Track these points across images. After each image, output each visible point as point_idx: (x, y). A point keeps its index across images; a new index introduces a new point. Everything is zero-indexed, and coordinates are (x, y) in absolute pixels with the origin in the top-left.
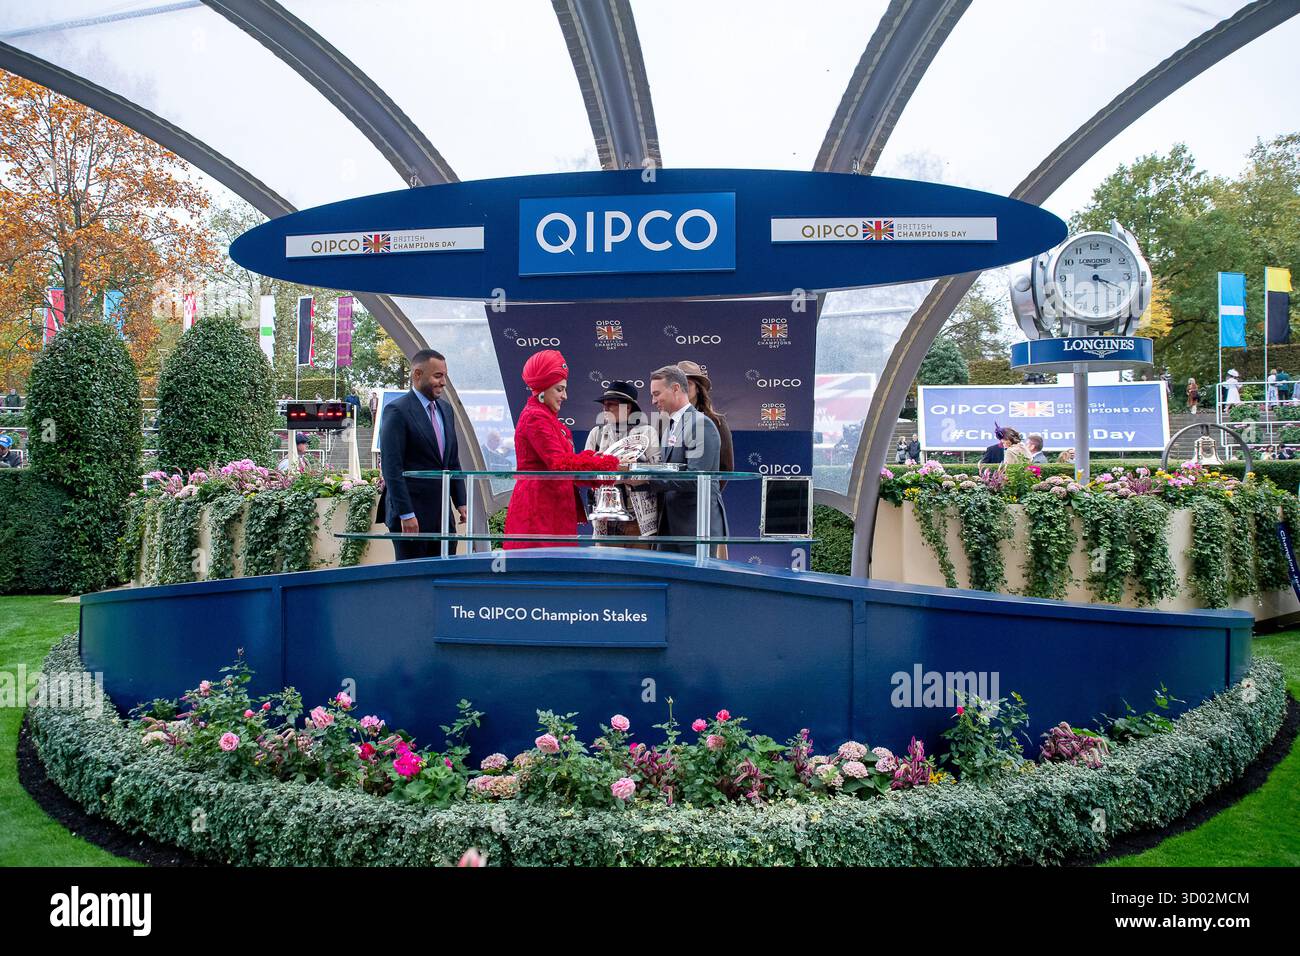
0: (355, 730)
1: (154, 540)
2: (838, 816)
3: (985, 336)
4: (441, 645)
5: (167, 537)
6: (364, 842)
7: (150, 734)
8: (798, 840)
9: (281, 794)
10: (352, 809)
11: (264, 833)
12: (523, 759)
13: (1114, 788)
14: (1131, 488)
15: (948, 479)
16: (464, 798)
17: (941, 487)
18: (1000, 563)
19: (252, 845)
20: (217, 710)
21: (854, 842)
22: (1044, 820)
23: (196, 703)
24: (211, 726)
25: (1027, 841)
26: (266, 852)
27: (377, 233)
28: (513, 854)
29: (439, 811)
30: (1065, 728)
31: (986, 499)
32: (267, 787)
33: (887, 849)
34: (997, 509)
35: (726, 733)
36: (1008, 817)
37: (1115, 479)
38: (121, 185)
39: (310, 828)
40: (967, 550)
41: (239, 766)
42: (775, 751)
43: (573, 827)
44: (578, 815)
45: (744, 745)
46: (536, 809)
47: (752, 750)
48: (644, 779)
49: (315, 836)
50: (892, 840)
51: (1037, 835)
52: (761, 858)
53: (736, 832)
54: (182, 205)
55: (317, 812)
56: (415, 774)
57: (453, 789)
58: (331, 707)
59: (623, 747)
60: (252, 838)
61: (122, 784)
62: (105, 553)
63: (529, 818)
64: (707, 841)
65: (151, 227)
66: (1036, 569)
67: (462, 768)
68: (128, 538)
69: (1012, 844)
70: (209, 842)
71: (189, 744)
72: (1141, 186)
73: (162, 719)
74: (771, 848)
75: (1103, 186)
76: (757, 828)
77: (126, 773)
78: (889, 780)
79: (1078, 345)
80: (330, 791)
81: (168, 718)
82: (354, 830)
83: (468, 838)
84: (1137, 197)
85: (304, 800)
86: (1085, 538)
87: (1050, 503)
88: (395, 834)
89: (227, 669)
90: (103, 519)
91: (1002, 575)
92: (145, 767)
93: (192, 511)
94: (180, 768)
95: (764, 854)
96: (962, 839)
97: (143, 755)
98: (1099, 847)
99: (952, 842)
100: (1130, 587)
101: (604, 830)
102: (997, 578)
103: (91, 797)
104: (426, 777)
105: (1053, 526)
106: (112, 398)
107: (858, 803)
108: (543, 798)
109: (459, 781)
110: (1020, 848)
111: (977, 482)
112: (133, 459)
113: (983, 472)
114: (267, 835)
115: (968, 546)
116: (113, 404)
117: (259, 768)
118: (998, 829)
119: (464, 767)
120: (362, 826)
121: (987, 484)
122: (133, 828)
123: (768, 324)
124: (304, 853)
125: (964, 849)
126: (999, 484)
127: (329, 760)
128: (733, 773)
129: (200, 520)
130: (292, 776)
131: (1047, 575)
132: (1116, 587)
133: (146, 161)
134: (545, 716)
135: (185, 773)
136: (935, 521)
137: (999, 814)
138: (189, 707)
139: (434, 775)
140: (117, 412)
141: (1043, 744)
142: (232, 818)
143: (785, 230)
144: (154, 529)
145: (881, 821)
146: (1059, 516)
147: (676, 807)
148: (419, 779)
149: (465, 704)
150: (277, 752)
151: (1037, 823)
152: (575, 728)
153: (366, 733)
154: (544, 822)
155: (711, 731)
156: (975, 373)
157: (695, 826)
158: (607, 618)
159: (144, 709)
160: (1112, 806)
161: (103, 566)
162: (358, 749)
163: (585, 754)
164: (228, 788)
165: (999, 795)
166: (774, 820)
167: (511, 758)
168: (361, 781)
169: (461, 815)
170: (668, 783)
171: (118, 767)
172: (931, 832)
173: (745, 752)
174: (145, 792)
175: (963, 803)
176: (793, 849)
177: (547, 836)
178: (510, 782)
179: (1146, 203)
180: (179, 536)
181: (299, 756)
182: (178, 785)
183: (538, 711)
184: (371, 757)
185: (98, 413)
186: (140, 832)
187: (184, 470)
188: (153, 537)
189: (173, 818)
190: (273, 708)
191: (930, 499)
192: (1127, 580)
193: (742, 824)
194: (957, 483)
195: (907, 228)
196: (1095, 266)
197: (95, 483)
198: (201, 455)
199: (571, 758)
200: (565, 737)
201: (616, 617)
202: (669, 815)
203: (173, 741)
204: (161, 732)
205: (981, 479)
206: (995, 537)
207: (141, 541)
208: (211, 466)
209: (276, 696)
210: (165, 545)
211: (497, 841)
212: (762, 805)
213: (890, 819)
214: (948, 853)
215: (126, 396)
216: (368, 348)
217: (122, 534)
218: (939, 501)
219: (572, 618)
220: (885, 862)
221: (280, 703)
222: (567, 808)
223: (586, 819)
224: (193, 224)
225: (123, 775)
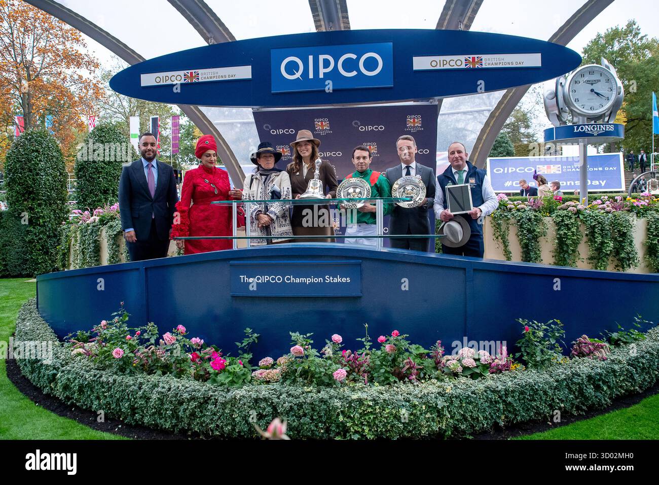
0: (188, 346)
1: (76, 247)
2: (461, 389)
3: (522, 130)
4: (234, 297)
5: (83, 245)
6: (195, 407)
7: (75, 350)
8: (439, 403)
9: (148, 381)
10: (188, 389)
11: (140, 403)
12: (283, 360)
13: (614, 371)
14: (613, 207)
15: (511, 204)
16: (250, 382)
17: (507, 208)
18: (539, 250)
19: (133, 409)
20: (111, 336)
21: (470, 403)
22: (576, 389)
23: (100, 332)
24: (108, 345)
25: (567, 401)
26: (141, 413)
27: (191, 71)
28: (279, 413)
29: (237, 389)
30: (585, 339)
31: (532, 215)
32: (141, 378)
33: (488, 407)
34: (538, 220)
35: (397, 343)
36: (556, 388)
37: (603, 203)
38: (51, 57)
39: (165, 400)
40: (520, 243)
41: (124, 366)
42: (424, 353)
43: (312, 397)
44: (315, 391)
45: (407, 350)
46: (291, 388)
47: (411, 353)
48: (351, 370)
49: (168, 404)
50: (491, 402)
51: (572, 398)
52: (419, 413)
53: (404, 398)
54: (85, 67)
55: (168, 391)
56: (223, 369)
57: (244, 377)
58: (175, 333)
59: (338, 352)
60: (133, 406)
61: (61, 377)
62: (51, 255)
63: (287, 393)
64: (388, 403)
65: (69, 80)
66: (560, 253)
67: (249, 366)
68: (62, 247)
69: (558, 403)
70: (110, 408)
71: (97, 355)
72: (610, 45)
73: (82, 342)
74: (424, 407)
75: (588, 46)
76: (416, 396)
77: (63, 371)
78: (488, 368)
79: (582, 128)
80: (175, 379)
81: (85, 341)
82: (189, 401)
83: (253, 404)
84: (607, 51)
85: (161, 385)
86: (587, 235)
87: (568, 216)
88: (213, 402)
89: (116, 313)
90: (49, 237)
91: (540, 256)
92: (73, 368)
93: (96, 230)
94: (92, 368)
95: (420, 411)
96: (530, 401)
97: (73, 362)
98: (606, 404)
99: (525, 402)
100: (612, 262)
101: (330, 399)
102: (537, 258)
103: (45, 384)
104: (229, 371)
105: (569, 229)
106: (51, 171)
107: (471, 381)
108: (294, 382)
109: (247, 373)
110: (562, 405)
111: (526, 206)
112: (63, 204)
113: (530, 200)
114: (141, 404)
115: (521, 240)
116: (51, 174)
117: (136, 368)
118: (551, 394)
119: (250, 365)
120: (194, 399)
121: (532, 207)
122: (68, 401)
123: (410, 119)
124: (162, 413)
125: (531, 406)
126: (539, 206)
127: (174, 362)
128: (401, 366)
129: (100, 235)
130: (154, 372)
131: (566, 256)
132: (604, 262)
133: (64, 43)
134: (295, 336)
135: (95, 371)
136: (503, 227)
137: (551, 386)
138: (96, 335)
139: (233, 369)
140: (53, 178)
141: (572, 347)
142: (121, 395)
143: (421, 63)
144: (76, 241)
145: (485, 391)
146: (572, 223)
147: (369, 385)
148: (225, 372)
149: (249, 330)
150: (145, 358)
151: (572, 391)
152: (312, 342)
153: (194, 347)
154: (295, 394)
155: (388, 342)
156: (518, 151)
157: (381, 396)
158: (328, 280)
159: (72, 337)
160: (613, 381)
161: (50, 262)
162: (190, 356)
163: (318, 356)
164: (119, 379)
165: (551, 376)
166: (426, 391)
167: (275, 360)
168: (193, 374)
169: (249, 391)
170: (364, 372)
171: (59, 368)
172: (513, 397)
173: (407, 354)
174: (74, 381)
175: (531, 381)
176: (436, 407)
177: (297, 402)
178: (276, 372)
179: (613, 54)
180: (90, 244)
181: (157, 360)
182: (91, 378)
183: (291, 333)
184: (197, 360)
185: (43, 179)
186: (72, 403)
187: (91, 209)
188: (76, 245)
189: (90, 395)
190: (142, 334)
191: (501, 215)
192: (610, 258)
193: (407, 394)
194: (516, 206)
195: (490, 61)
196: (592, 84)
197: (43, 217)
198: (100, 201)
199: (310, 359)
200: (306, 347)
201: (333, 280)
202: (366, 390)
203: (88, 353)
204: (82, 349)
205: (529, 204)
206: (536, 235)
207: (69, 247)
208: (105, 206)
209: (144, 328)
210: (83, 249)
211: (269, 406)
212: (417, 383)
213: (490, 390)
214: (523, 409)
215: (58, 170)
216: (188, 143)
217: (59, 244)
218: (506, 216)
219: (308, 281)
220: (487, 414)
221: (146, 331)
222: (308, 386)
223: (320, 392)
224: (91, 77)
225: (62, 372)
